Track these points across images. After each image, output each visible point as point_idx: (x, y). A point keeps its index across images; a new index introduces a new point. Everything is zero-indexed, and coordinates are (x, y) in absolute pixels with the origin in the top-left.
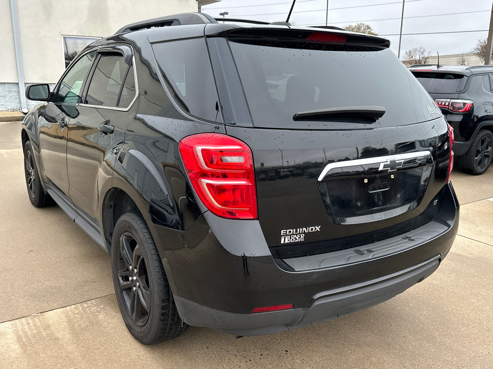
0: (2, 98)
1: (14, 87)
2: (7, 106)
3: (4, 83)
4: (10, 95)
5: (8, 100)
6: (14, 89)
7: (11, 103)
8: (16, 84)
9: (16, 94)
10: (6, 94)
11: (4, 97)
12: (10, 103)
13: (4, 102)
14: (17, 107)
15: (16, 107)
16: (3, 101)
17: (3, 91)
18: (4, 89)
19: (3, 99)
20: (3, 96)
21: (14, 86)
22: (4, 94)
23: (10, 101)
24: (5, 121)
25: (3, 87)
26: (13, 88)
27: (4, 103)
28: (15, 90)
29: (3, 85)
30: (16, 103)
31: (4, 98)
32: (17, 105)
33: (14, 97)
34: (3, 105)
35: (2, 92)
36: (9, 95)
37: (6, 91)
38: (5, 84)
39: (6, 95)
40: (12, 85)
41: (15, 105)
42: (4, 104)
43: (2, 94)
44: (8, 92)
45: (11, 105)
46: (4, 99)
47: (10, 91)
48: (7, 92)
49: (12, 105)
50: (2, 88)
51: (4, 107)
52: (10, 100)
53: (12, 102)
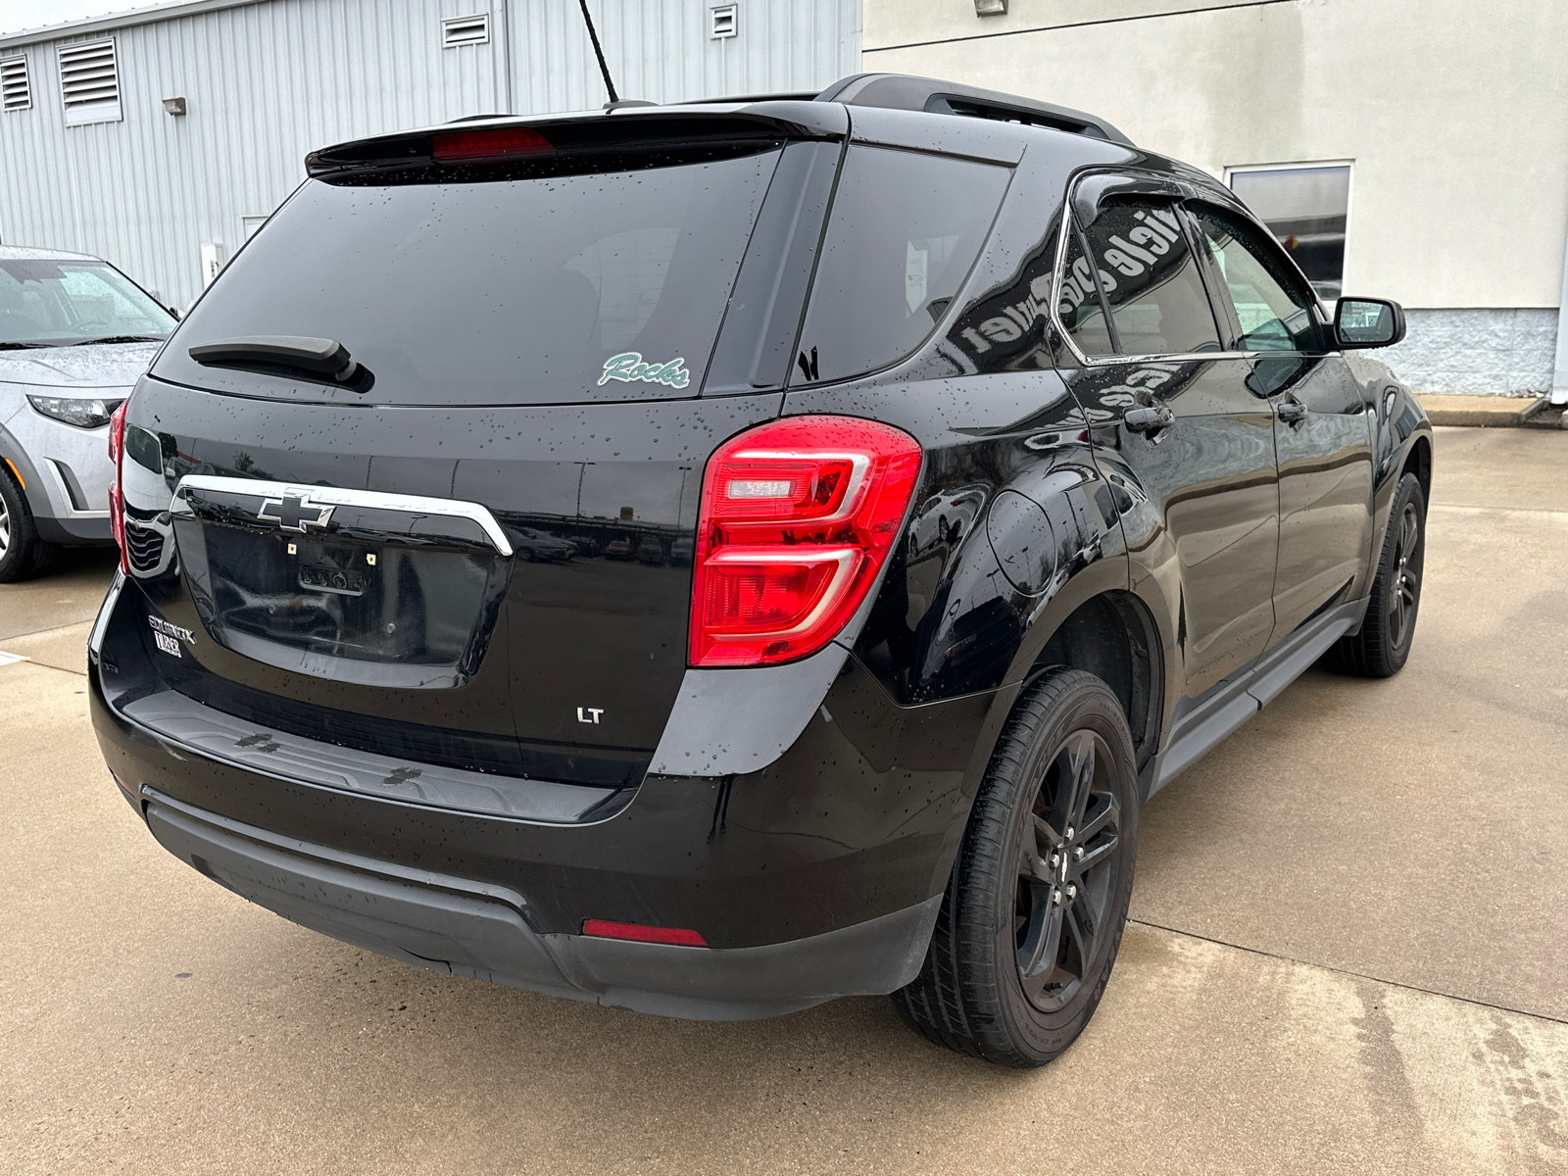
0: (1501, 355)
1: (1544, 321)
2: (1511, 381)
3: (1516, 309)
4: (1527, 347)
5: (1517, 363)
6: (1542, 329)
7: (1525, 371)
8: (1553, 313)
9: (1548, 344)
10: (1515, 342)
11: (1507, 353)
12: (1521, 371)
13: (1503, 369)
14: (1542, 383)
15: (1537, 384)
16: (1502, 366)
17: (1506, 334)
18: (1510, 328)
19: (1501, 359)
20: (1503, 351)
21: (1547, 317)
22: (1508, 343)
23: (1522, 364)
24: (1458, 423)
25: (1511, 322)
26: (1542, 326)
27: (1503, 372)
28: (1546, 332)
29: (1511, 314)
30: (1543, 371)
31: (1505, 355)
32: (1542, 379)
33: (1539, 352)
34: (1497, 376)
35: (1504, 338)
36: (1524, 348)
37: (1518, 333)
38: (1519, 313)
39: (1515, 347)
40: (1538, 315)
41: (1535, 377)
42: (1503, 375)
43: (1501, 345)
44: (1522, 336)
45: (1523, 378)
46: (1505, 358)
47: (1528, 334)
48: (1518, 336)
49: (1528, 379)
50: (1506, 325)
51: (1501, 382)
52: (1523, 361)
53: (1527, 368)
